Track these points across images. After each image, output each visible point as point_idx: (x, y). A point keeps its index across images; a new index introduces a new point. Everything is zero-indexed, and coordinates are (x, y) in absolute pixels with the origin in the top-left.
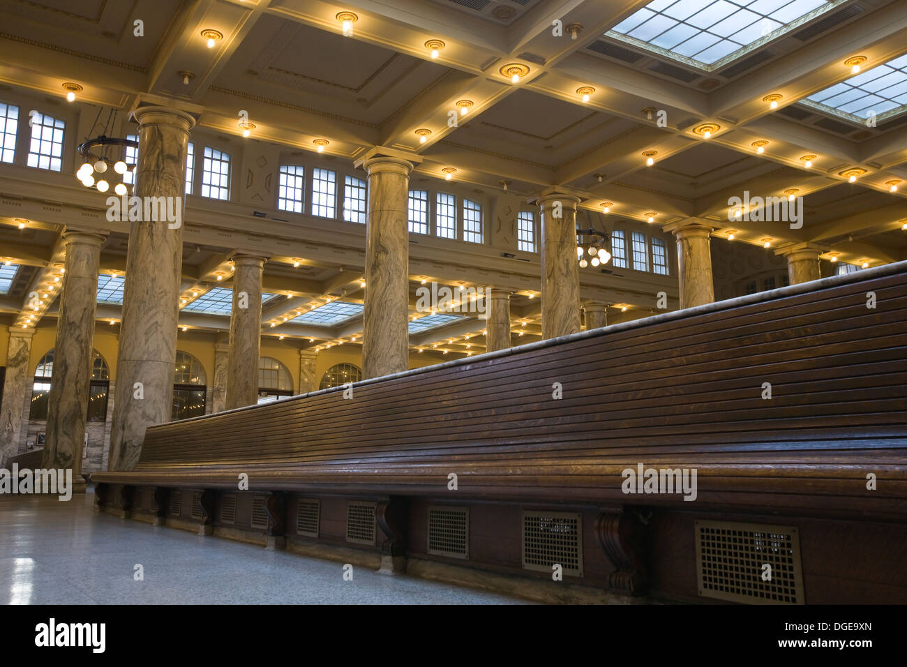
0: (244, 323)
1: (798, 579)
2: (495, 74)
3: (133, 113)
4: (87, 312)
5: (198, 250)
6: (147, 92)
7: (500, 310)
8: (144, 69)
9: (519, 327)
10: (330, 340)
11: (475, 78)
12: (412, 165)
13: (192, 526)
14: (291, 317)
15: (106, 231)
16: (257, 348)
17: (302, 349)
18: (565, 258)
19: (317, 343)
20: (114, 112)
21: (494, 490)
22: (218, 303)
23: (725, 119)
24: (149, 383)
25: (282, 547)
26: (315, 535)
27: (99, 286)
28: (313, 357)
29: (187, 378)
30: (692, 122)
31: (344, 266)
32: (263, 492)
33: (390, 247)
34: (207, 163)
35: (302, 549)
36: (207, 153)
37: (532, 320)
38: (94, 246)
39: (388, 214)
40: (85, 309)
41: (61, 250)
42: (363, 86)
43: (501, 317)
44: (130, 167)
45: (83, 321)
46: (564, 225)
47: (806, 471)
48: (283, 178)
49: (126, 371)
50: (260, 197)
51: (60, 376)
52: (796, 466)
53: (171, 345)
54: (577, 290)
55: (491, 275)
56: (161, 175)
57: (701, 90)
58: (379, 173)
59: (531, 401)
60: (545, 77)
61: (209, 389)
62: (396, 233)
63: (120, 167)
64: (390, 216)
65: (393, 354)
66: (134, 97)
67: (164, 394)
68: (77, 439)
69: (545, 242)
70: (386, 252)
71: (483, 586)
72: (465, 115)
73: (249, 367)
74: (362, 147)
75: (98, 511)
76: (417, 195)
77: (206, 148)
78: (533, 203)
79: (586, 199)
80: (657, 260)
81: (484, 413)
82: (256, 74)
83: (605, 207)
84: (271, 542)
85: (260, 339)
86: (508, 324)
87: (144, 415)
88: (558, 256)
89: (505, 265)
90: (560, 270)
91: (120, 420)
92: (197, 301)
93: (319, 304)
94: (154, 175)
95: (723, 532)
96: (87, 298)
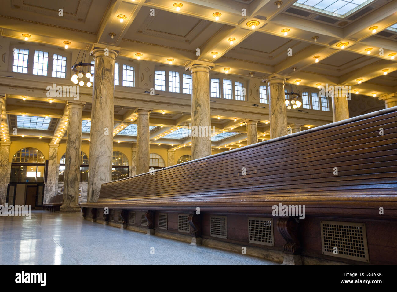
0: (142, 139)
1: (366, 247)
2: (244, 25)
3: (92, 52)
4: (78, 136)
5: (122, 109)
6: (97, 43)
7: (252, 130)
8: (95, 33)
9: (262, 137)
10: (180, 145)
11: (236, 28)
12: (210, 68)
13: (119, 225)
14: (163, 135)
15: (84, 102)
16: (148, 149)
17: (168, 149)
18: (280, 105)
19: (174, 146)
20: (85, 52)
21: (235, 208)
22: (132, 131)
23: (352, 39)
24: (102, 165)
25: (153, 234)
26: (166, 229)
27: (82, 125)
28: (174, 152)
29: (121, 162)
30: (335, 41)
31: (184, 113)
32: (145, 211)
33: (202, 104)
34: (124, 71)
35: (161, 235)
36: (124, 67)
37: (268, 134)
38: (80, 108)
39: (200, 89)
40: (77, 135)
41: (67, 111)
42: (187, 34)
43: (253, 133)
44: (92, 75)
45: (77, 140)
46: (279, 91)
47: (365, 198)
48: (156, 76)
49: (93, 161)
50: (147, 85)
51: (68, 163)
52: (361, 196)
53: (110, 149)
54: (285, 119)
55: (248, 114)
56: (104, 77)
57: (339, 27)
58: (196, 72)
59: (254, 169)
60: (267, 26)
61: (130, 167)
62: (204, 97)
63: (88, 75)
64: (201, 91)
65: (204, 150)
66: (92, 45)
67: (109, 170)
68: (76, 189)
69: (271, 99)
70: (200, 106)
71: (233, 250)
72: (232, 45)
73: (145, 158)
74: (188, 61)
75: (83, 219)
76: (214, 80)
77: (124, 65)
78: (265, 82)
79: (289, 79)
80: (323, 104)
81: (235, 175)
82: (141, 32)
83: (297, 82)
84: (148, 231)
85: (149, 145)
86: (257, 136)
87: (101, 179)
88: (277, 105)
89: (255, 110)
90: (278, 111)
91: (91, 181)
92: (124, 130)
93: (174, 130)
94: (101, 78)
95: (333, 226)
96: (78, 130)
